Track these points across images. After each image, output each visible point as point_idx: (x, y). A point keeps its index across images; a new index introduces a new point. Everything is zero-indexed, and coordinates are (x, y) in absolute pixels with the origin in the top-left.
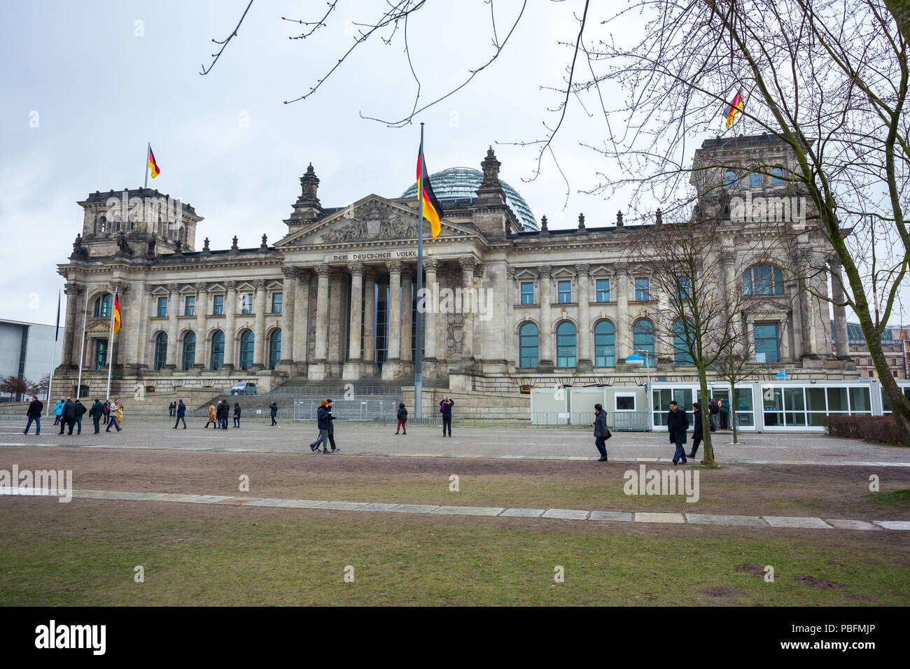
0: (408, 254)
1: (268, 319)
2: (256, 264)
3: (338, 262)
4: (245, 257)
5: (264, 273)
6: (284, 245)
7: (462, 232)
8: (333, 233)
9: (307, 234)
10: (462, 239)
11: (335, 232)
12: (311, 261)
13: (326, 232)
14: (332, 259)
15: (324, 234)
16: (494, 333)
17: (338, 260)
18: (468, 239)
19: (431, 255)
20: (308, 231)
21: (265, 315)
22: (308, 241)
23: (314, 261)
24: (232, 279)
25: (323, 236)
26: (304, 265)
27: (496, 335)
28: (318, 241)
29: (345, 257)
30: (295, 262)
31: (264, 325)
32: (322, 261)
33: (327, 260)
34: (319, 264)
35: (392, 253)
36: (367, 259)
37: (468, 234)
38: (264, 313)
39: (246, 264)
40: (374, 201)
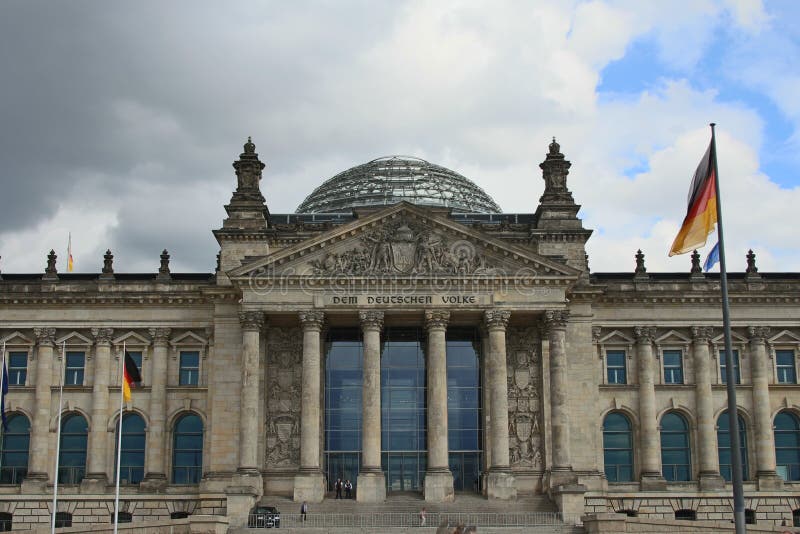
0: (461, 300)
1: (173, 395)
2: (155, 301)
3: (341, 307)
4: (128, 288)
5: (169, 318)
6: (247, 274)
7: (551, 270)
8: (331, 259)
9: (287, 259)
10: (552, 281)
11: (336, 257)
12: (293, 304)
13: (318, 257)
14: (330, 302)
15: (315, 259)
16: (579, 429)
17: (341, 303)
18: (563, 282)
19: (499, 303)
20: (290, 253)
21: (169, 389)
22: (288, 269)
23: (299, 304)
24: (107, 325)
25: (312, 263)
26: (279, 309)
27: (582, 431)
28: (304, 270)
29: (354, 299)
30: (262, 303)
31: (166, 407)
32: (310, 304)
33: (320, 303)
34: (306, 308)
35: (434, 297)
36: (391, 304)
37: (562, 274)
38: (167, 386)
39: (137, 301)
40: (404, 213)
